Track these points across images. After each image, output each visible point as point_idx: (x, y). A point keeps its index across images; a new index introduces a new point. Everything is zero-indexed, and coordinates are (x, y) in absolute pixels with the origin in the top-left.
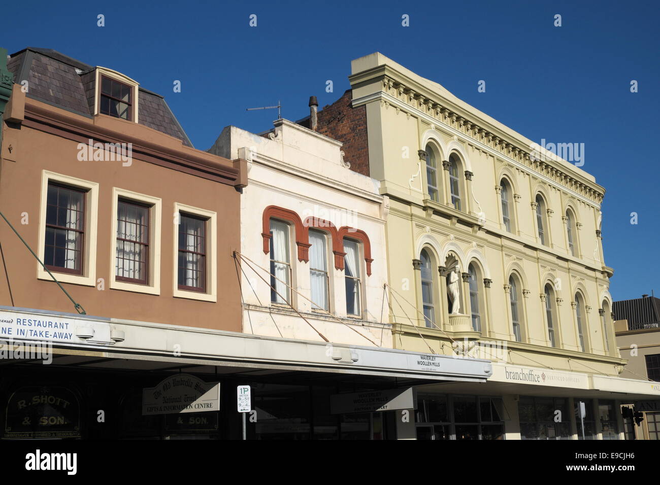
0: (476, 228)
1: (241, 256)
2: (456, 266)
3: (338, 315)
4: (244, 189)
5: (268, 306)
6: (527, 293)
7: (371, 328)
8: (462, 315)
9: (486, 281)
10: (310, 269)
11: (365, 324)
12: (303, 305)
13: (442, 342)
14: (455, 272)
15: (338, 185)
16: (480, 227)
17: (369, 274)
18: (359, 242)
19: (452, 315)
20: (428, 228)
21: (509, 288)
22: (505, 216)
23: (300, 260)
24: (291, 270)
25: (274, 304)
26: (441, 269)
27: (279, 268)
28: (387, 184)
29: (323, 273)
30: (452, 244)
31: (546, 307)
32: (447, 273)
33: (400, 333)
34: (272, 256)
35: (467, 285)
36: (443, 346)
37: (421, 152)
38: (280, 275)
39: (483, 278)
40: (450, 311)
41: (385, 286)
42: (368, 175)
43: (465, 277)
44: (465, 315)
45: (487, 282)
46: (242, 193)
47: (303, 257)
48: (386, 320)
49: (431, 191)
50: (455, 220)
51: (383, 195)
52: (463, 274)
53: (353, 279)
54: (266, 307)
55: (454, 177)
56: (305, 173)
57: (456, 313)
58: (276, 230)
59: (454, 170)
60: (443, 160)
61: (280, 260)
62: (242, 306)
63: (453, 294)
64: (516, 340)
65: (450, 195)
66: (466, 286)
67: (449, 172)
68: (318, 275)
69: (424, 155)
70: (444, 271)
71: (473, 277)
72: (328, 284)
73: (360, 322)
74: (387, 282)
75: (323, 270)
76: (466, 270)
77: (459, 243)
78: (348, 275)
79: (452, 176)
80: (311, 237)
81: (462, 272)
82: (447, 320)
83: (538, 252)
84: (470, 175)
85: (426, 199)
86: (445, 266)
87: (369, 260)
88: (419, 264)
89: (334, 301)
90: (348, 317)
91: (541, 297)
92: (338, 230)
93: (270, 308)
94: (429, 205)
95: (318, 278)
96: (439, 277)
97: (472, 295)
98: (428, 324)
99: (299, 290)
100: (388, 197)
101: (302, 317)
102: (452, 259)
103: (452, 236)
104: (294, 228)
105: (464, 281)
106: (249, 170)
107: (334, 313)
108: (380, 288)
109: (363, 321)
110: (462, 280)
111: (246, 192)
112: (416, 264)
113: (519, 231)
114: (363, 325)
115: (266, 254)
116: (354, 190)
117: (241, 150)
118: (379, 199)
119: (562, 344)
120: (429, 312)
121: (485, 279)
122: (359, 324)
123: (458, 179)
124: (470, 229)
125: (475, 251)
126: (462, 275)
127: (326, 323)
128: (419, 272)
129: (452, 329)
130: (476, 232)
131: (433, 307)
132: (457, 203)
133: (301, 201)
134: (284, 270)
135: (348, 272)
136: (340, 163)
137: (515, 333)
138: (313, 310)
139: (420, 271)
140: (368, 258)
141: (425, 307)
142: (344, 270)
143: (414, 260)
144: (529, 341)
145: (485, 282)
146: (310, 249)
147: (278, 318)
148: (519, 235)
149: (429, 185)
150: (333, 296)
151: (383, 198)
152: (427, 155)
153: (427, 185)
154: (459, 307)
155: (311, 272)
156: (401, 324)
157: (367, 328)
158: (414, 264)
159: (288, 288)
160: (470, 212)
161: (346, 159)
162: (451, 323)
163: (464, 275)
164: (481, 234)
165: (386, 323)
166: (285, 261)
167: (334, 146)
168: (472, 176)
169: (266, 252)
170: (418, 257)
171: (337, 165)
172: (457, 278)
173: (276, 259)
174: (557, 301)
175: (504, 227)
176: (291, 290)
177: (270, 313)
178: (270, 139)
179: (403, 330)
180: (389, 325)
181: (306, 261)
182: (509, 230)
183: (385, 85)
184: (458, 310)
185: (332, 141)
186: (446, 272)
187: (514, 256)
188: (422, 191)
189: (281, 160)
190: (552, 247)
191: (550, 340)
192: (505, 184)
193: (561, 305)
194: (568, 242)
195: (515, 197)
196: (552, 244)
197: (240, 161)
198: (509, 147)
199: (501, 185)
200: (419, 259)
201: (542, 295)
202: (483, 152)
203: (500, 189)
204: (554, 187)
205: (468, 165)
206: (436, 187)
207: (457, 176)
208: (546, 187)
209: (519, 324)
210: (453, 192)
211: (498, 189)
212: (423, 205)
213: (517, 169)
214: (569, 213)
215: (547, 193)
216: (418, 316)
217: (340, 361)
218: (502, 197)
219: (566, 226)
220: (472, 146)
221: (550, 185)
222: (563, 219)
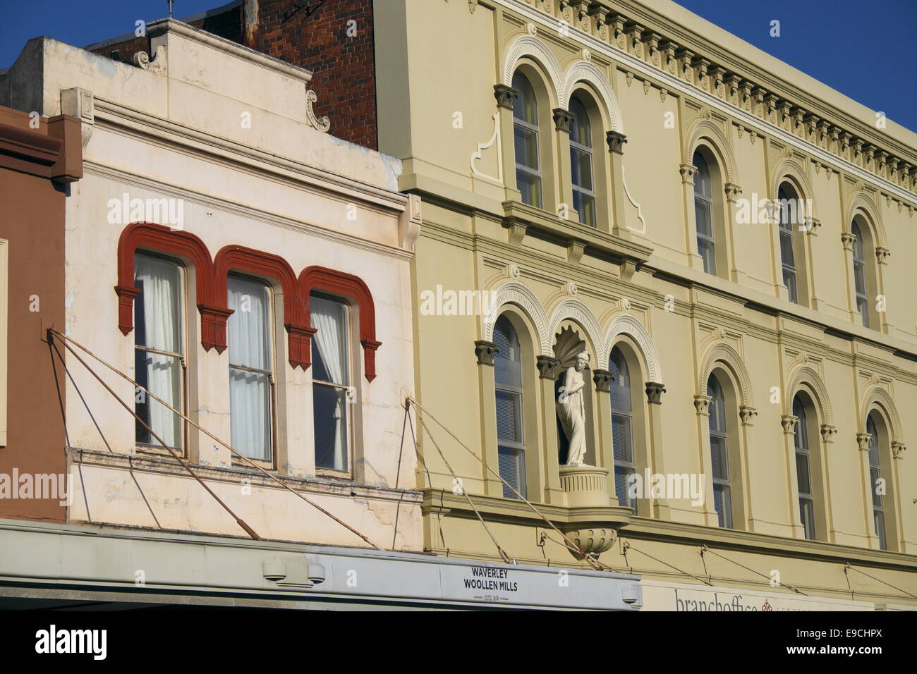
0: (630, 266)
1: (67, 342)
2: (580, 355)
3: (294, 472)
4: (73, 185)
5: (129, 454)
6: (750, 414)
7: (371, 502)
8: (591, 467)
9: (652, 388)
10: (231, 366)
11: (358, 491)
12: (211, 453)
13: (540, 530)
14: (577, 370)
15: (299, 171)
16: (640, 265)
17: (371, 375)
18: (348, 304)
19: (567, 468)
20: (513, 267)
21: (706, 404)
22: (702, 236)
23: (207, 347)
24: (185, 369)
25: (144, 449)
26: (543, 363)
27: (158, 366)
28: (418, 168)
29: (262, 375)
30: (571, 304)
31: (797, 445)
32: (558, 370)
33: (440, 510)
34: (141, 338)
35: (606, 398)
36: (542, 540)
37: (501, 90)
38: (160, 382)
39: (645, 380)
40: (564, 457)
41: (407, 404)
42: (374, 145)
43: (601, 379)
44: (598, 467)
45: (654, 391)
46: (69, 195)
47: (214, 339)
48: (409, 482)
49: (525, 181)
50: (578, 249)
51: (405, 192)
52: (597, 372)
53: (333, 387)
54: (123, 457)
55: (581, 147)
56: (221, 146)
57: (576, 465)
58: (152, 278)
59: (582, 129)
60: (553, 106)
61: (161, 347)
62: (66, 455)
63: (570, 419)
64: (721, 523)
65: (569, 187)
66: (603, 403)
67: (567, 135)
68: (249, 381)
69: (509, 96)
70: (550, 366)
71: (622, 379)
72: (273, 401)
73: (346, 486)
74: (414, 396)
75: (262, 368)
76: (604, 364)
77: (587, 301)
78: (321, 380)
79: (575, 144)
80: (233, 292)
81: (593, 367)
82: (555, 481)
83: (779, 318)
84: (619, 142)
85: (509, 199)
86: (552, 355)
87: (370, 344)
88: (489, 351)
89: (285, 438)
90: (317, 476)
91: (783, 423)
92: (297, 275)
93: (130, 459)
94: (515, 213)
95: (248, 385)
96: (538, 381)
97: (617, 420)
98: (508, 493)
99: (204, 421)
100: (419, 198)
102: (569, 340)
103: (571, 285)
104: (193, 272)
105: (597, 390)
106: (87, 140)
107: (286, 467)
108: (397, 407)
109: (354, 485)
110: (594, 386)
111: (79, 192)
112: (483, 351)
113: (734, 271)
114: (353, 494)
115: (125, 334)
116: (337, 183)
117: (68, 94)
118: (397, 201)
119: (832, 532)
120: (514, 462)
121: (649, 385)
122: (345, 493)
123: (592, 151)
124: (616, 269)
125: (626, 319)
126: (593, 375)
127: (265, 490)
128: (489, 371)
129: (565, 500)
130: (630, 275)
131: (523, 451)
132: (587, 207)
133: (211, 210)
134: (170, 368)
135: (320, 371)
136: (303, 119)
137: (718, 507)
138: (236, 461)
139: (493, 368)
140: (368, 340)
141: (503, 451)
142: (310, 369)
143: (478, 343)
144: (752, 526)
145: (648, 392)
146: (232, 322)
147: (149, 481)
148: (735, 279)
149: (520, 167)
150: (284, 429)
151: (405, 199)
152: (516, 97)
153: (513, 166)
154: (584, 450)
155: (232, 374)
156: (443, 491)
157: (363, 500)
158: (478, 352)
159: (177, 417)
160: (616, 229)
161: (319, 109)
162: (565, 486)
163: (599, 375)
164: (642, 279)
165: (407, 488)
166: (170, 349)
167: (291, 80)
168: (624, 143)
169: (124, 329)
170: (488, 337)
171: (299, 123)
172: (581, 383)
173: (150, 343)
174: (823, 432)
175: (698, 261)
177: (131, 469)
178: (138, 66)
179: (446, 504)
180: (414, 493)
181: (221, 347)
182: (709, 268)
184: (582, 457)
185: (288, 69)
186: (554, 370)
187: (721, 330)
188: (502, 181)
189: (164, 116)
190: (815, 307)
191: (803, 521)
192: (704, 160)
193: (831, 442)
194: (854, 294)
195: (727, 191)
196: (814, 300)
197: (64, 119)
198: (716, 72)
199: (695, 163)
200: (491, 341)
201: (786, 420)
202: (653, 85)
203: (690, 173)
204: (823, 166)
205: (614, 118)
206: (537, 169)
207: (588, 144)
208: (803, 164)
209: (728, 487)
210: (580, 182)
211: (686, 174)
212: (503, 214)
213: (734, 124)
214: (860, 227)
215: (808, 181)
216: (485, 473)
217: (281, 581)
218: (697, 189)
219: (850, 254)
220: (625, 72)
221: (813, 161)
222: (844, 240)
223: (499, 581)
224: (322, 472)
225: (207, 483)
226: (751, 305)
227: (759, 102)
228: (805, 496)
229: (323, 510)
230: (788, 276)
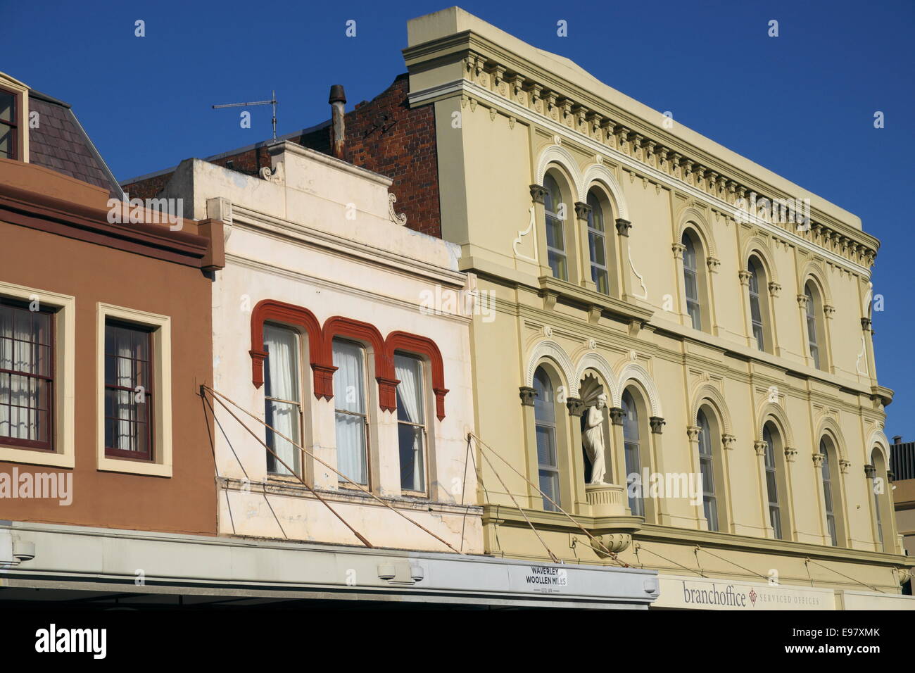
0: (636, 325)
1: (215, 394)
2: (600, 397)
3: (385, 493)
4: (217, 273)
5: (262, 481)
6: (730, 440)
7: (444, 515)
8: (610, 485)
9: (655, 421)
10: (336, 411)
11: (434, 507)
12: (324, 479)
13: (572, 535)
14: (597, 408)
15: (385, 257)
16: (644, 324)
17: (441, 416)
18: (422, 359)
19: (591, 486)
20: (547, 328)
21: (696, 433)
22: (690, 300)
23: (318, 396)
24: (301, 413)
25: (272, 477)
26: (571, 403)
27: (281, 411)
28: (474, 252)
29: (358, 417)
30: (592, 356)
31: (766, 464)
32: (583, 408)
33: (496, 521)
34: (268, 392)
35: (620, 430)
36: (574, 544)
37: (535, 189)
38: (283, 424)
39: (649, 415)
40: (588, 477)
41: (469, 438)
42: (438, 234)
43: (616, 415)
44: (615, 485)
45: (656, 423)
46: (214, 280)
47: (324, 391)
48: (472, 499)
49: (554, 259)
50: (597, 313)
51: (464, 271)
52: (612, 409)
53: (412, 426)
54: (259, 484)
55: (596, 231)
56: (326, 239)
57: (599, 483)
58: (275, 343)
59: (596, 218)
60: (575, 201)
61: (282, 396)
62: (216, 483)
63: (593, 447)
64: (710, 529)
65: (588, 264)
66: (618, 433)
67: (586, 223)
68: (349, 422)
69: (541, 194)
70: (577, 406)
71: (631, 414)
72: (368, 438)
73: (425, 504)
74: (474, 431)
75: (358, 412)
76: (617, 403)
77: (604, 353)
78: (403, 420)
79: (592, 230)
80: (336, 353)
81: (609, 406)
82: (582, 496)
83: (752, 363)
84: (626, 227)
85: (544, 275)
86: (578, 397)
87: (440, 392)
88: (531, 395)
89: (378, 467)
90: (403, 496)
91: (756, 447)
92: (385, 338)
93: (264, 485)
94: (549, 286)
95: (349, 426)
96: (568, 417)
97: (628, 447)
98: (547, 506)
99: (317, 452)
100: (476, 275)
101: (319, 498)
102: (591, 385)
103: (592, 341)
104: (306, 338)
105: (613, 424)
106: (228, 237)
107: (379, 489)
108: (462, 441)
109: (430, 502)
110: (610, 420)
111: (221, 278)
112: (526, 395)
113: (716, 327)
114: (430, 510)
115: (258, 388)
116: (413, 265)
117: (213, 202)
118: (459, 279)
119: (795, 532)
120: (550, 483)
121: (652, 419)
122: (424, 509)
123: (604, 234)
124: (625, 327)
125: (635, 367)
126: (609, 412)
127: (364, 508)
128: (531, 411)
129: (590, 511)
130: (636, 332)
131: (557, 473)
132: (601, 279)
133: (319, 289)
134: (290, 414)
135: (403, 414)
136: (387, 216)
137: (707, 515)
138: (341, 485)
139: (534, 408)
140: (440, 388)
141: (543, 473)
142: (396, 412)
143: (522, 389)
144: (733, 529)
145: (652, 424)
146: (336, 375)
147: (278, 502)
148: (716, 334)
149: (551, 249)
150: (377, 460)
151: (465, 277)
152: (547, 194)
153: (545, 248)
154: (604, 471)
155: (337, 417)
156: (499, 506)
157: (438, 514)
158: (522, 396)
159: (296, 450)
160: (625, 296)
161: (398, 208)
162: (590, 500)
163: (614, 412)
164: (646, 335)
165: (470, 504)
166: (290, 398)
167: (377, 186)
168: (629, 228)
169: (257, 383)
170: (530, 384)
171: (384, 219)
172: (601, 419)
173: (274, 395)
174: (787, 453)
175: (688, 320)
176: (303, 451)
177: (265, 493)
178: (263, 178)
179: (501, 516)
180: (476, 508)
181: (329, 396)
182: (697, 325)
183: (468, 68)
184: (602, 477)
185: (374, 177)
186: (579, 408)
187: (707, 374)
188: (537, 261)
189: (283, 217)
190: (778, 354)
191: (772, 525)
192: (690, 239)
193: (793, 461)
194: (808, 343)
195: (709, 263)
196: (778, 348)
197: (210, 222)
198: (698, 170)
199: (683, 243)
200: (532, 387)
201: (759, 444)
202: (650, 181)
203: (680, 250)
204: (782, 242)
205: (622, 208)
206: (563, 250)
207: (601, 229)
208: (768, 241)
209: (714, 498)
210: (595, 259)
211: (677, 251)
212: (539, 287)
213: (713, 210)
214: (811, 289)
215: (770, 253)
216: (529, 491)
217: (391, 580)
218: (685, 263)
219: (804, 312)
220: (629, 171)
221: (774, 238)
222: (799, 300)
223: (552, 577)
224: (405, 493)
225: (329, 504)
226: (730, 353)
227: (731, 192)
228: (773, 504)
229: (416, 524)
230: (756, 329)
